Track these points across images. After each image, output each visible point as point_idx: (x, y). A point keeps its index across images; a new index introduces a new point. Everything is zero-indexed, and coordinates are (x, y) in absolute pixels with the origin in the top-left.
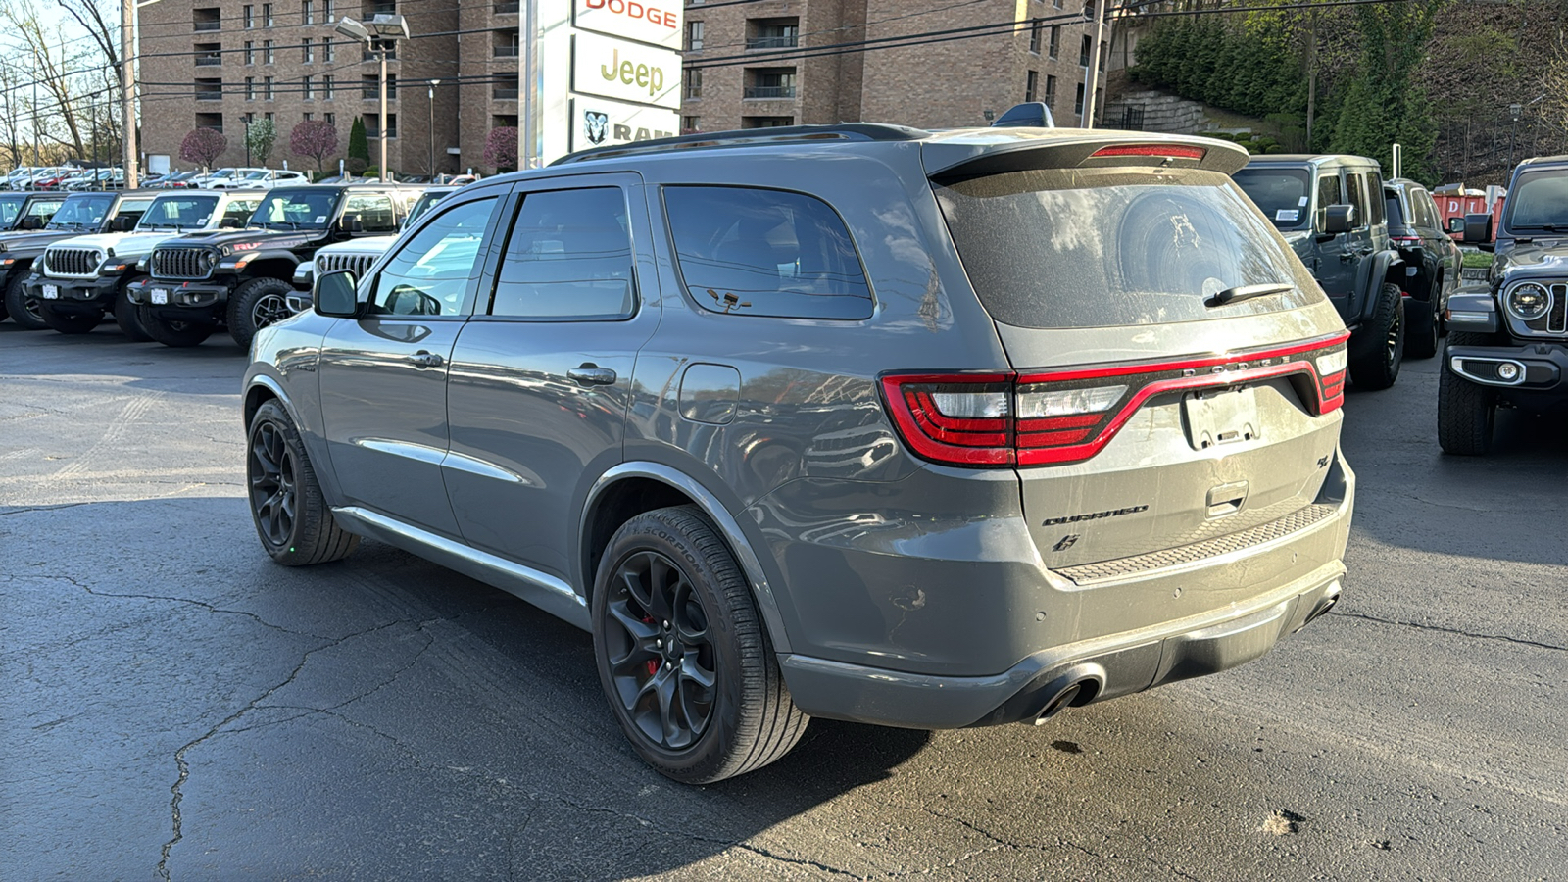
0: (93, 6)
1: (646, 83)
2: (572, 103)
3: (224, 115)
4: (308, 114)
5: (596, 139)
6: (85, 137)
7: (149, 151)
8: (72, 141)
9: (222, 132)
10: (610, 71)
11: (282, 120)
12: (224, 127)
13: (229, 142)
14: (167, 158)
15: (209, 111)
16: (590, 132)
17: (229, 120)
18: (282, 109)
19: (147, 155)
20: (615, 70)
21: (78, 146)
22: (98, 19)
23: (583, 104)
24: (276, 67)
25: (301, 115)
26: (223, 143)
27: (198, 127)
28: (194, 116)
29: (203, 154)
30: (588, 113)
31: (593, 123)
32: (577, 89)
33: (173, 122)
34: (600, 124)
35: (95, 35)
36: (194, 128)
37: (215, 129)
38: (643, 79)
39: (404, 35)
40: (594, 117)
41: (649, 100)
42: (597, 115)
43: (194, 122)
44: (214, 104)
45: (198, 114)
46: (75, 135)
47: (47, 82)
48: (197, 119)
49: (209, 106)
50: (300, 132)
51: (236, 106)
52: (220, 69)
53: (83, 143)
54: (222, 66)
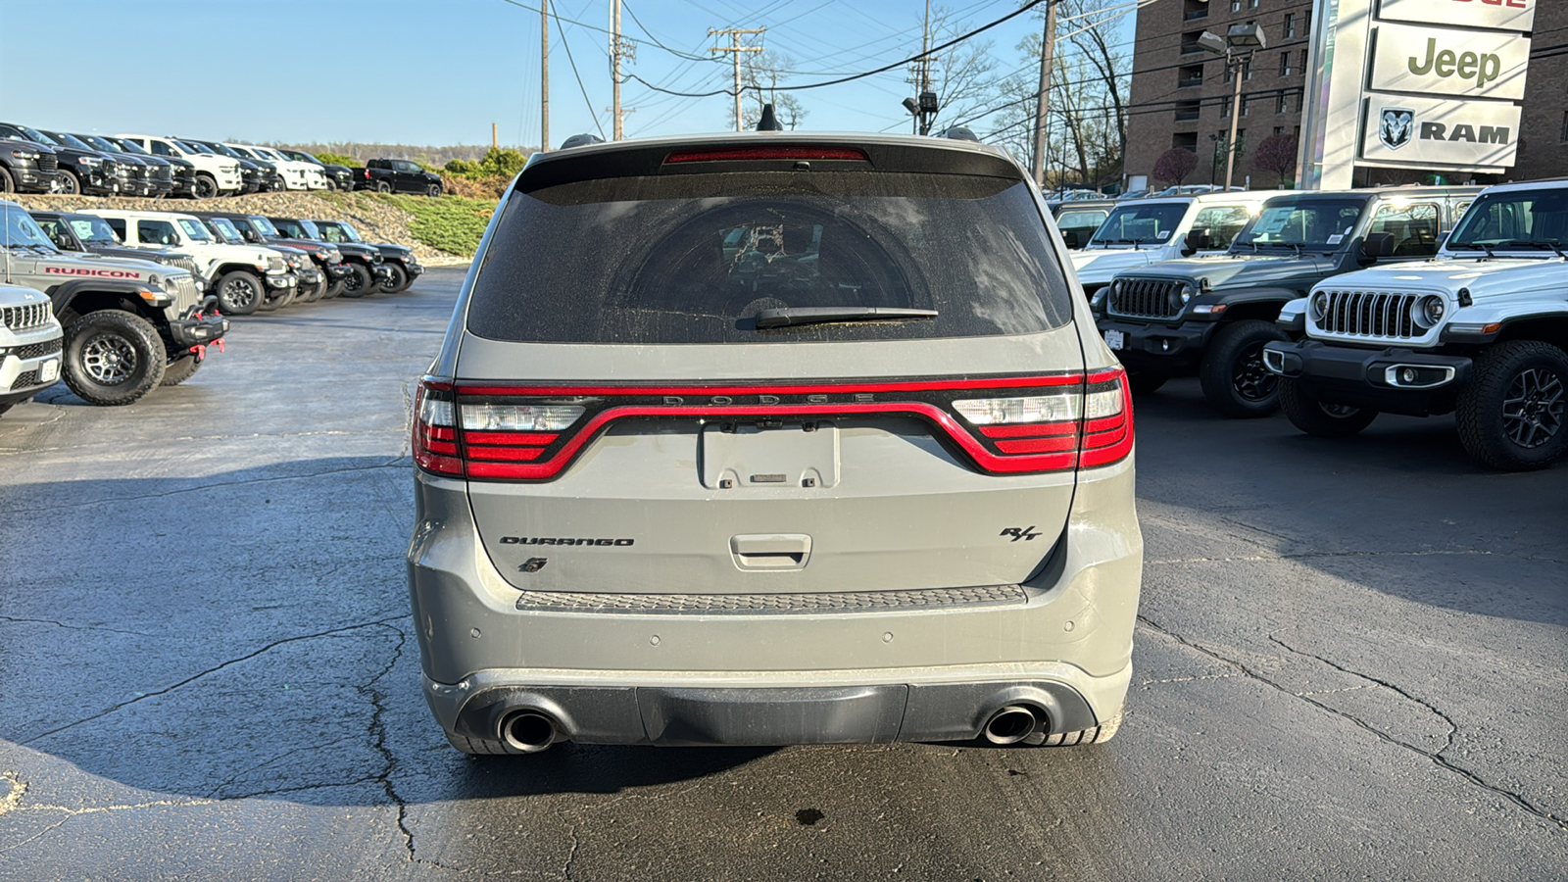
0: (1100, 40)
1: (1472, 74)
2: (1367, 102)
3: (1198, 134)
4: (1278, 128)
5: (1395, 140)
6: (1090, 163)
7: (1130, 172)
8: (1079, 167)
9: (1194, 151)
10: (1421, 63)
11: (1252, 136)
12: (1198, 146)
13: (1200, 161)
14: (1145, 178)
15: (1186, 131)
16: (1388, 132)
17: (1203, 138)
18: (1253, 125)
19: (1128, 176)
20: (1429, 62)
21: (1084, 170)
22: (1104, 51)
23: (1380, 102)
24: (1253, 83)
25: (1272, 129)
26: (1194, 161)
27: (1174, 147)
28: (1172, 136)
29: (1173, 173)
30: (1386, 112)
31: (1393, 123)
32: (1374, 87)
33: (1154, 144)
34: (1401, 124)
35: (1100, 68)
36: (1171, 147)
37: (1188, 148)
38: (1467, 70)
39: (1259, 44)
40: (1394, 115)
41: (1476, 92)
42: (1398, 113)
43: (1171, 142)
44: (1191, 124)
45: (1175, 134)
46: (1082, 161)
47: (1064, 113)
48: (1174, 140)
49: (1185, 126)
50: (1266, 147)
51: (1211, 124)
52: (1200, 90)
53: (1089, 167)
54: (1202, 87)
